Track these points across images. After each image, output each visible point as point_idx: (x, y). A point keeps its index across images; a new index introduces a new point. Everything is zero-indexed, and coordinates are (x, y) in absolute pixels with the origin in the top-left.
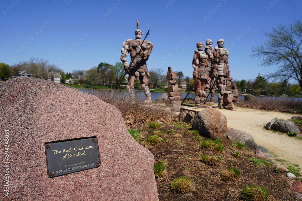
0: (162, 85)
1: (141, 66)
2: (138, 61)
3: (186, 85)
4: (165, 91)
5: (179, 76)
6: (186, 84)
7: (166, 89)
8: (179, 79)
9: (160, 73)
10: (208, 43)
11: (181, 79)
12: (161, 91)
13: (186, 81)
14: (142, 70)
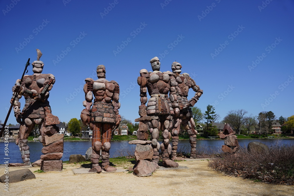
0: (246, 131)
1: (34, 110)
2: (32, 103)
3: (281, 127)
4: (252, 137)
5: (269, 118)
6: (279, 127)
7: (253, 135)
8: (269, 121)
9: (242, 115)
10: (174, 67)
11: (273, 121)
12: (245, 137)
13: (280, 123)
14: (36, 115)
